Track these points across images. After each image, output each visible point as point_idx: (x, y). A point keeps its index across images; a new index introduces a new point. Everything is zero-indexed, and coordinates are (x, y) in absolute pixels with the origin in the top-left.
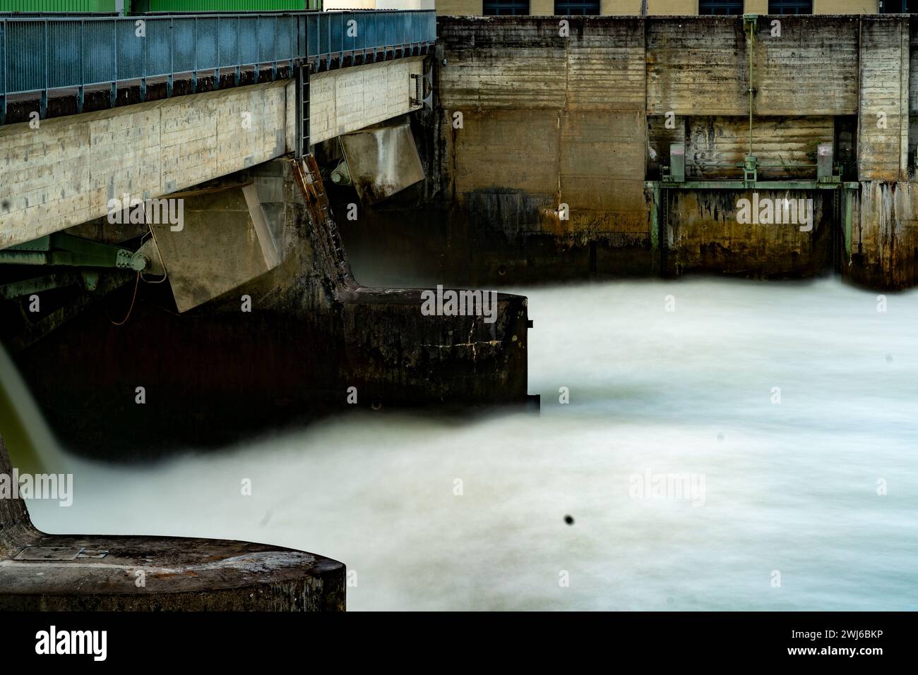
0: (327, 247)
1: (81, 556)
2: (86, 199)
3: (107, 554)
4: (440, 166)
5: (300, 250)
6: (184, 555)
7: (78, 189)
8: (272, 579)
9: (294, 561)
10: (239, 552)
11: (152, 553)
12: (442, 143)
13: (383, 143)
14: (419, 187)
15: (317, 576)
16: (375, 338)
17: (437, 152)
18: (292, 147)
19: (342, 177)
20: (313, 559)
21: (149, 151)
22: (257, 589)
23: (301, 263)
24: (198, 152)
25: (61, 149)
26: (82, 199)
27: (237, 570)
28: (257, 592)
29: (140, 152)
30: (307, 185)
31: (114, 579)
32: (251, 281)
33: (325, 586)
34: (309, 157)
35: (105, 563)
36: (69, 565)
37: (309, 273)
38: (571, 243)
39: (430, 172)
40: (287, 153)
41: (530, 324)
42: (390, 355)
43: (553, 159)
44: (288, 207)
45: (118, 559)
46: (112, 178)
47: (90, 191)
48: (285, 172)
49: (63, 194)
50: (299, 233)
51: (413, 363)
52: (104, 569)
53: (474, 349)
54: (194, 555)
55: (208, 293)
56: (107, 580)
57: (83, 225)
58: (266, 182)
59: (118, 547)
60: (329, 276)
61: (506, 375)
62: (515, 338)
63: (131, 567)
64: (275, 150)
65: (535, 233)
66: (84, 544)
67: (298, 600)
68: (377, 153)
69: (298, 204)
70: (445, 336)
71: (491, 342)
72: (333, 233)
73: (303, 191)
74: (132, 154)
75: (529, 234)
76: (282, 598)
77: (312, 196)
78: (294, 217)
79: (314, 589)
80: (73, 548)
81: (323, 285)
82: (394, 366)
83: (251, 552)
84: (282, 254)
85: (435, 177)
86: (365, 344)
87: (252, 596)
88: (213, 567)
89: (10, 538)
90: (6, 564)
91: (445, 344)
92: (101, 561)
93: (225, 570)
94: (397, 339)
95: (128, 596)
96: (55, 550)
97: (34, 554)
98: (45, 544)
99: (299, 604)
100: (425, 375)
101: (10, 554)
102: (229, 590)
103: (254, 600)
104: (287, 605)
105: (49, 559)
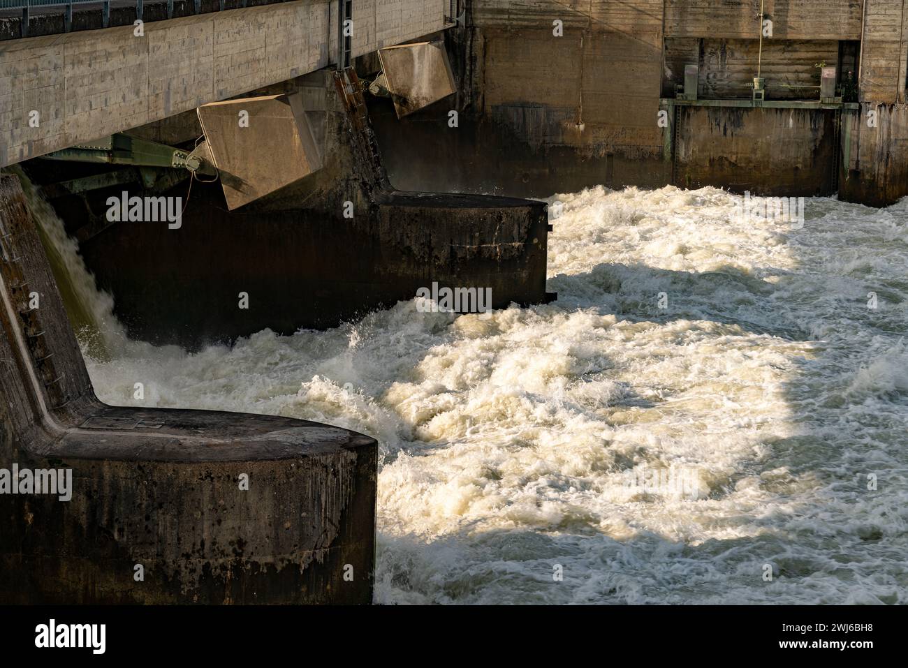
0: (366, 153)
1: (140, 426)
2: (145, 104)
3: (163, 425)
4: (471, 80)
5: (340, 155)
6: (233, 428)
7: (137, 93)
8: (311, 451)
9: (331, 436)
10: (282, 426)
11: (203, 426)
12: (473, 59)
13: (419, 58)
14: (451, 99)
15: (351, 449)
16: (408, 237)
17: (468, 68)
18: (335, 60)
19: (381, 88)
20: (348, 434)
21: (203, 60)
22: (298, 459)
23: (342, 167)
24: (248, 62)
25: (121, 57)
26: (141, 103)
27: (280, 442)
28: (297, 462)
29: (195, 61)
30: (348, 96)
31: (169, 447)
32: (296, 182)
33: (358, 459)
34: (350, 69)
35: (161, 433)
36: (129, 434)
37: (348, 177)
38: (590, 154)
39: (461, 88)
40: (331, 66)
41: (550, 228)
42: (421, 254)
43: (576, 77)
44: (330, 115)
45: (173, 430)
46: (169, 84)
47: (148, 96)
48: (328, 83)
49: (124, 98)
50: (339, 139)
51: (442, 262)
52: (160, 438)
53: (498, 250)
54: (241, 428)
55: (256, 193)
56: (163, 448)
57: (142, 127)
58: (310, 92)
59: (173, 419)
60: (366, 180)
61: (527, 274)
62: (536, 241)
63: (184, 437)
64: (319, 62)
65: (556, 145)
66: (143, 415)
67: (334, 470)
68: (413, 67)
69: (339, 113)
70: (472, 237)
71: (513, 244)
72: (371, 140)
73: (344, 101)
74: (187, 62)
75: (551, 145)
76: (320, 467)
77: (352, 105)
78: (336, 125)
79: (349, 461)
80: (133, 419)
81: (361, 188)
82: (424, 264)
83: (293, 426)
84: (324, 158)
85: (467, 89)
86: (399, 243)
87: (293, 465)
88: (258, 439)
89: (76, 408)
90: (73, 431)
91: (471, 244)
92: (158, 431)
93: (269, 442)
94: (428, 239)
95: (182, 462)
96: (117, 420)
97: (98, 423)
98: (107, 414)
99: (335, 474)
100: (453, 272)
101: (76, 422)
102: (273, 460)
103: (294, 470)
104: (324, 475)
105: (111, 428)
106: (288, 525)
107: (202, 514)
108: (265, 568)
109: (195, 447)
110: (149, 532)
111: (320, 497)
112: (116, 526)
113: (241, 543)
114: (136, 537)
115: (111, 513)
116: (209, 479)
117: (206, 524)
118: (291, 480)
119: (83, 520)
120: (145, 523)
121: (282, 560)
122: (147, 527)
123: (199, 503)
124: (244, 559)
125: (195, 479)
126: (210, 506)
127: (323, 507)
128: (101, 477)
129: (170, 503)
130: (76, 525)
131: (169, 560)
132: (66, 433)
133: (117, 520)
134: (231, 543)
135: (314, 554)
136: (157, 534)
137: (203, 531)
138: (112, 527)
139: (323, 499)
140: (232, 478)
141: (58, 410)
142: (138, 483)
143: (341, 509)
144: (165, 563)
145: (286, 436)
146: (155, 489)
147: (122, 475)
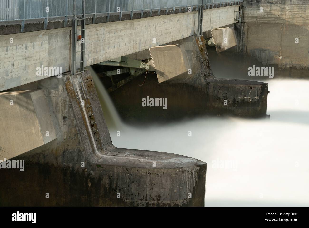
0: (206, 65)
1: (127, 155)
2: (132, 46)
3: (135, 155)
4: (243, 40)
5: (197, 65)
6: (158, 157)
7: (130, 43)
8: (184, 166)
9: (191, 161)
10: (174, 157)
11: (148, 156)
12: (244, 33)
13: (225, 33)
14: (236, 47)
15: (198, 166)
17: (242, 36)
18: (196, 33)
19: (212, 43)
20: (197, 161)
21: (152, 32)
22: (179, 169)
23: (197, 69)
24: (167, 33)
25: (125, 31)
26: (131, 46)
27: (173, 162)
28: (179, 170)
29: (149, 33)
30: (200, 45)
31: (136, 163)
32: (181, 74)
33: (200, 169)
34: (201, 36)
35: (134, 158)
36: (123, 157)
37: (199, 73)
38: (283, 67)
39: (239, 43)
40: (195, 35)
41: (269, 92)
43: (279, 40)
44: (194, 52)
45: (138, 157)
46: (140, 40)
47: (133, 44)
48: (194, 41)
49: (125, 45)
50: (197, 60)
52: (133, 159)
53: (250, 99)
54: (161, 157)
55: (168, 77)
56: (134, 163)
57: (131, 54)
58: (187, 44)
59: (138, 153)
60: (205, 74)
61: (260, 108)
62: (263, 96)
63: (141, 159)
64: (191, 33)
65: (272, 64)
66: (128, 151)
67: (192, 173)
68: (223, 36)
69: (197, 51)
70: (241, 94)
71: (256, 97)
72: (208, 60)
73: (199, 47)
74: (147, 33)
75: (270, 64)
76: (187, 171)
77: (201, 48)
78: (196, 55)
79: (197, 170)
80: (125, 153)
81: (204, 77)
83: (178, 157)
84: (191, 66)
85: (241, 43)
86: (216, 96)
87: (178, 170)
88: (166, 161)
89: (106, 148)
90: (105, 156)
91: (241, 97)
92: (133, 157)
93: (170, 162)
94: (226, 95)
95: (140, 168)
96: (119, 153)
97: (113, 154)
98: (116, 151)
99: (192, 174)
100: (234, 106)
101: (106, 153)
102: (171, 168)
103: (178, 172)
104: (188, 174)
105: (117, 155)
106: (175, 191)
107: (147, 186)
108: (167, 205)
109: (145, 163)
110: (129, 191)
111: (186, 182)
112: (118, 189)
113: (159, 196)
114: (125, 193)
115: (117, 184)
116: (149, 174)
117: (148, 189)
118: (177, 175)
119: (107, 186)
120: (128, 188)
121: (173, 203)
122: (128, 189)
123: (146, 182)
124: (160, 202)
125: (145, 174)
126: (149, 183)
127: (188, 185)
128: (114, 172)
129: (136, 181)
130: (105, 188)
131: (135, 201)
132: (102, 156)
133: (118, 186)
134: (156, 196)
135: (184, 201)
136: (132, 192)
137: (147, 192)
138: (117, 189)
139: (188, 182)
140: (157, 174)
141: (100, 148)
142: (126, 174)
143: (193, 186)
144: (134, 202)
145: (176, 160)
146: (131, 177)
147: (121, 171)
